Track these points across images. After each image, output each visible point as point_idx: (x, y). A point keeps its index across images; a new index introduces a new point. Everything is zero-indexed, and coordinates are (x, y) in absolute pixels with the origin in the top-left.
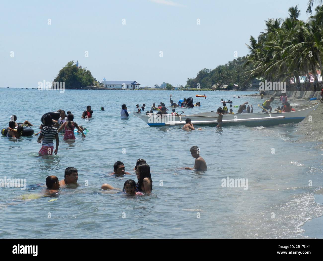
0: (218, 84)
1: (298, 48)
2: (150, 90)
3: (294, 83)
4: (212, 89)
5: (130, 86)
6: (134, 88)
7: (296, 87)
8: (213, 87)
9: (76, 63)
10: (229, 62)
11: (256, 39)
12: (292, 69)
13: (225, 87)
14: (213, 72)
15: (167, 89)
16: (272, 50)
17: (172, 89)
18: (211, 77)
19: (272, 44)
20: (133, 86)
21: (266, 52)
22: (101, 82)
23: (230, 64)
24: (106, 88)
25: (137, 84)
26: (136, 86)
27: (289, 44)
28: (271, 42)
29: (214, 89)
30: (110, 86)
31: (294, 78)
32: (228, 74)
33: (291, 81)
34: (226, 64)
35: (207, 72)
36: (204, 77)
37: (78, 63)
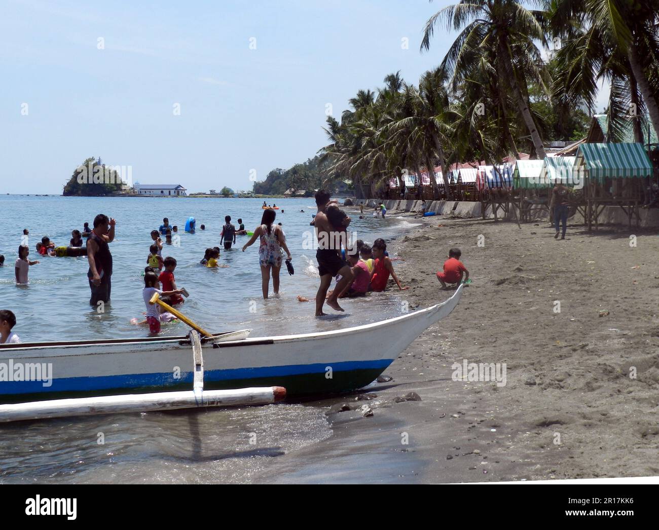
0: (293, 190)
1: (403, 127)
2: (200, 197)
3: (396, 187)
4: (284, 196)
5: (172, 192)
6: (178, 194)
7: (399, 194)
8: (286, 193)
9: (97, 161)
10: (309, 159)
11: (339, 121)
12: (393, 164)
13: (303, 192)
14: (288, 172)
15: (223, 196)
16: (362, 136)
17: (230, 196)
18: (285, 180)
19: (360, 126)
20: (178, 191)
21: (351, 138)
22: (132, 187)
23: (310, 162)
24: (139, 195)
25: (182, 188)
26: (180, 191)
27: (388, 121)
28: (360, 122)
29: (287, 196)
30: (145, 192)
31: (395, 179)
32: (306, 176)
33: (392, 183)
34: (305, 163)
35: (280, 173)
36: (276, 180)
37: (99, 160)
